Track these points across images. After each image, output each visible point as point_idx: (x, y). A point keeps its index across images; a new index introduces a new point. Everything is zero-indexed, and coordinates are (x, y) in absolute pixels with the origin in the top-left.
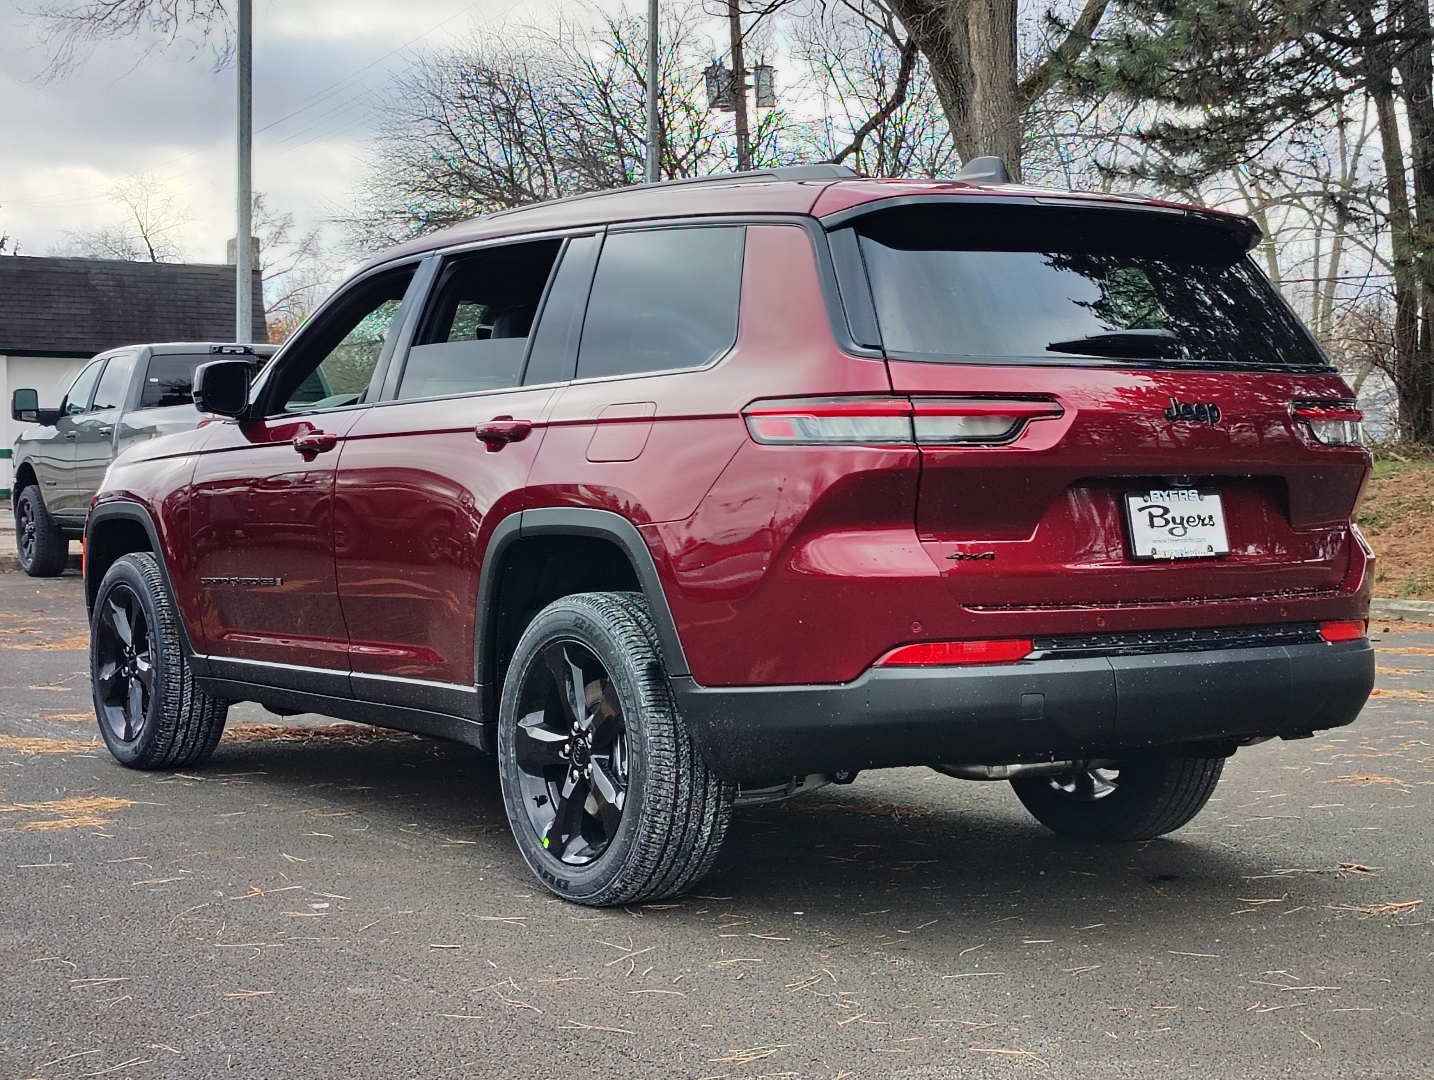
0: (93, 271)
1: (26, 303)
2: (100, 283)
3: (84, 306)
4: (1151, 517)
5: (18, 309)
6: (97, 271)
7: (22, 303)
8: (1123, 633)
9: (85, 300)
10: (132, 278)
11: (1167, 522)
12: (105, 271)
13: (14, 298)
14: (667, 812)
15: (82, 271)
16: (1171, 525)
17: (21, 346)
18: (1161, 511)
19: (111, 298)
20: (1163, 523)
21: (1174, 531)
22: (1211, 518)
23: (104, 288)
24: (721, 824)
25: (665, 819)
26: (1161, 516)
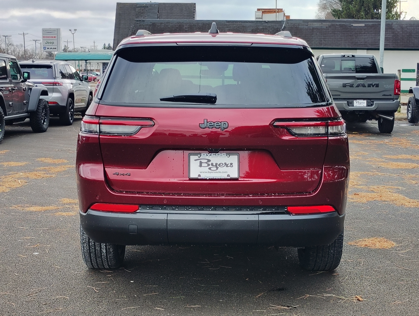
0: (394, 24)
1: (373, 34)
2: (396, 27)
3: (390, 35)
4: (201, 163)
5: (371, 36)
6: (395, 24)
7: (372, 34)
8: (190, 206)
9: (391, 33)
10: (406, 26)
11: (209, 165)
12: (398, 24)
13: (370, 33)
14: (87, 243)
15: (391, 24)
16: (211, 166)
17: (371, 47)
18: (206, 161)
19: (398, 32)
20: (207, 165)
21: (211, 169)
22: (231, 164)
23: (397, 29)
24: (109, 249)
25: (86, 245)
26: (206, 163)
